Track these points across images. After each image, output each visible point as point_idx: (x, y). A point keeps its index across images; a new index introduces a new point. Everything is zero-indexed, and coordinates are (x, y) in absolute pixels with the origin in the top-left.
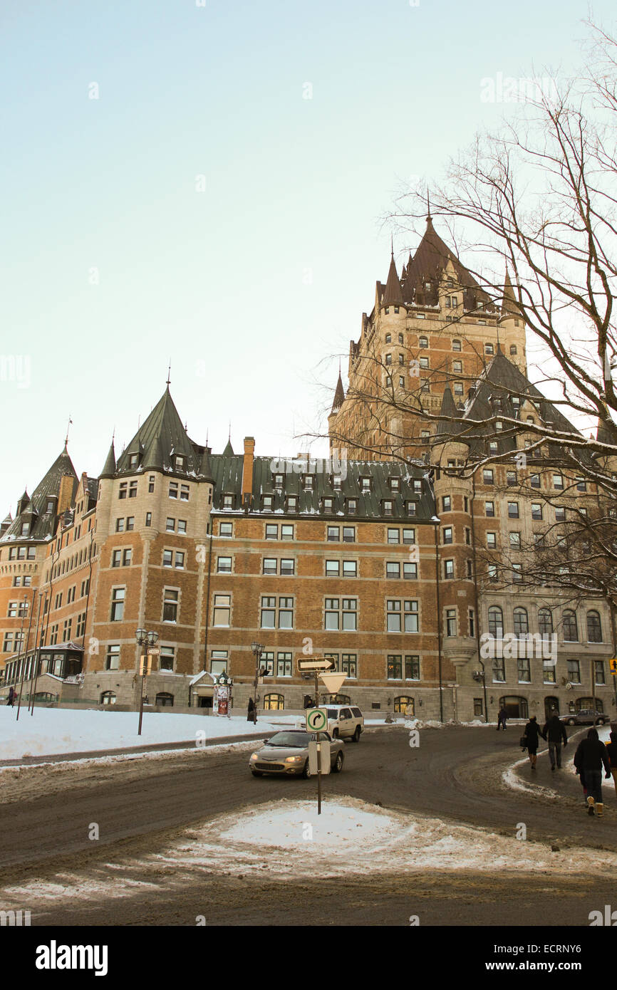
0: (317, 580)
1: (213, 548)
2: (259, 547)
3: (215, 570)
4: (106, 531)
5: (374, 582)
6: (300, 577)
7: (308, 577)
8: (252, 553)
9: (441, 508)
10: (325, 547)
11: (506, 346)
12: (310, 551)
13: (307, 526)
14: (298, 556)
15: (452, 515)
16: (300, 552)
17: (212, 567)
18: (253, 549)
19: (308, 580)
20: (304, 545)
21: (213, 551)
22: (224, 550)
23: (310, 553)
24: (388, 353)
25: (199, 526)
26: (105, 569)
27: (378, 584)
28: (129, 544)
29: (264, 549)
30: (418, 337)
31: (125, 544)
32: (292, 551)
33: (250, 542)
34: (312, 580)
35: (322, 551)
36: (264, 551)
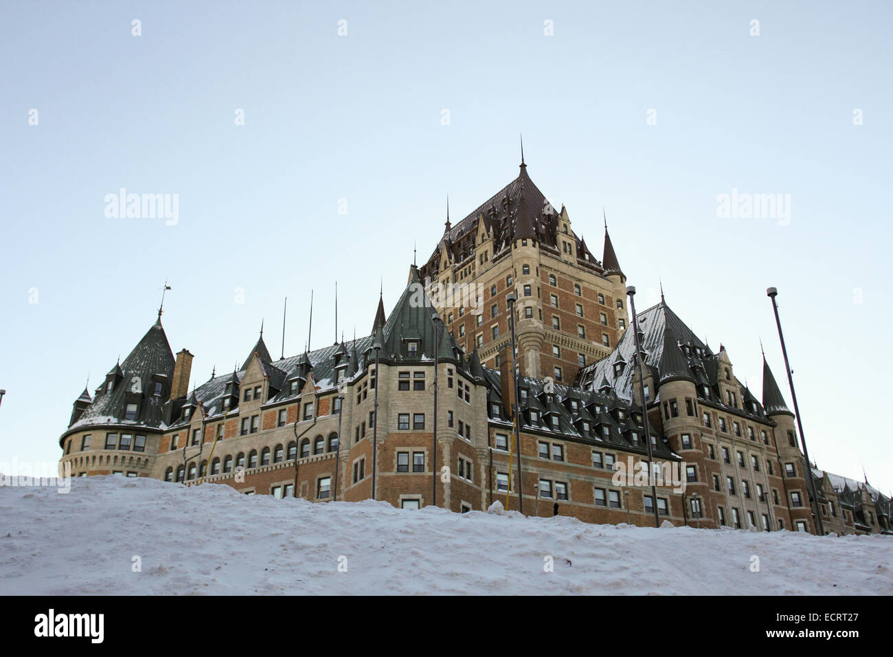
0: (590, 508)
1: (493, 461)
2: (536, 466)
3: (496, 487)
4: (386, 427)
5: (636, 515)
6: (575, 503)
7: (581, 505)
8: (530, 471)
9: (680, 445)
10: (594, 473)
11: (613, 299)
12: (581, 476)
13: (575, 448)
14: (571, 480)
15: (694, 453)
16: (574, 476)
17: (493, 483)
18: (531, 468)
19: (581, 507)
20: (576, 468)
21: (494, 465)
22: (504, 465)
23: (582, 478)
24: (527, 284)
25: (482, 434)
26: (387, 474)
27: (640, 518)
28: (420, 445)
29: (541, 469)
30: (549, 274)
31: (415, 446)
32: (566, 474)
33: (528, 460)
34: (585, 508)
35: (592, 478)
36: (541, 471)
